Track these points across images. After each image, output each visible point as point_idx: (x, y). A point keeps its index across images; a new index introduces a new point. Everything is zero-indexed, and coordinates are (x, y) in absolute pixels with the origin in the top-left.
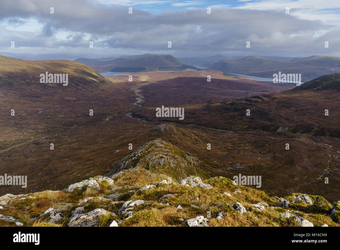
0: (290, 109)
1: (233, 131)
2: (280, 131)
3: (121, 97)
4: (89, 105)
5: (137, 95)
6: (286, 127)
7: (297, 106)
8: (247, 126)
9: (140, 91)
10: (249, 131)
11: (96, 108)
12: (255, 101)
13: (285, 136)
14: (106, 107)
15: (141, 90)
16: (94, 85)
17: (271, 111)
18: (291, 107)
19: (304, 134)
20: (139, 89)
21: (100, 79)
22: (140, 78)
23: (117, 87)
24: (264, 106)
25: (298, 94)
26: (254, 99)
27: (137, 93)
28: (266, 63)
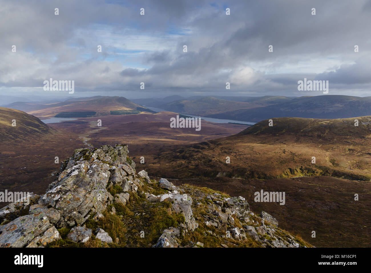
0: (230, 155)
1: (179, 179)
2: (220, 176)
3: (67, 148)
4: (30, 160)
5: (86, 144)
6: (224, 172)
7: (236, 151)
8: (192, 174)
9: (89, 139)
10: (193, 178)
11: (39, 162)
12: (202, 147)
13: (222, 181)
14: (51, 161)
15: (91, 138)
16: (35, 135)
17: (214, 158)
18: (231, 152)
19: (238, 177)
20: (88, 137)
21: (43, 128)
22: (90, 124)
23: (62, 136)
24: (208, 153)
25: (239, 139)
26: (201, 146)
27: (86, 142)
28: (222, 104)
